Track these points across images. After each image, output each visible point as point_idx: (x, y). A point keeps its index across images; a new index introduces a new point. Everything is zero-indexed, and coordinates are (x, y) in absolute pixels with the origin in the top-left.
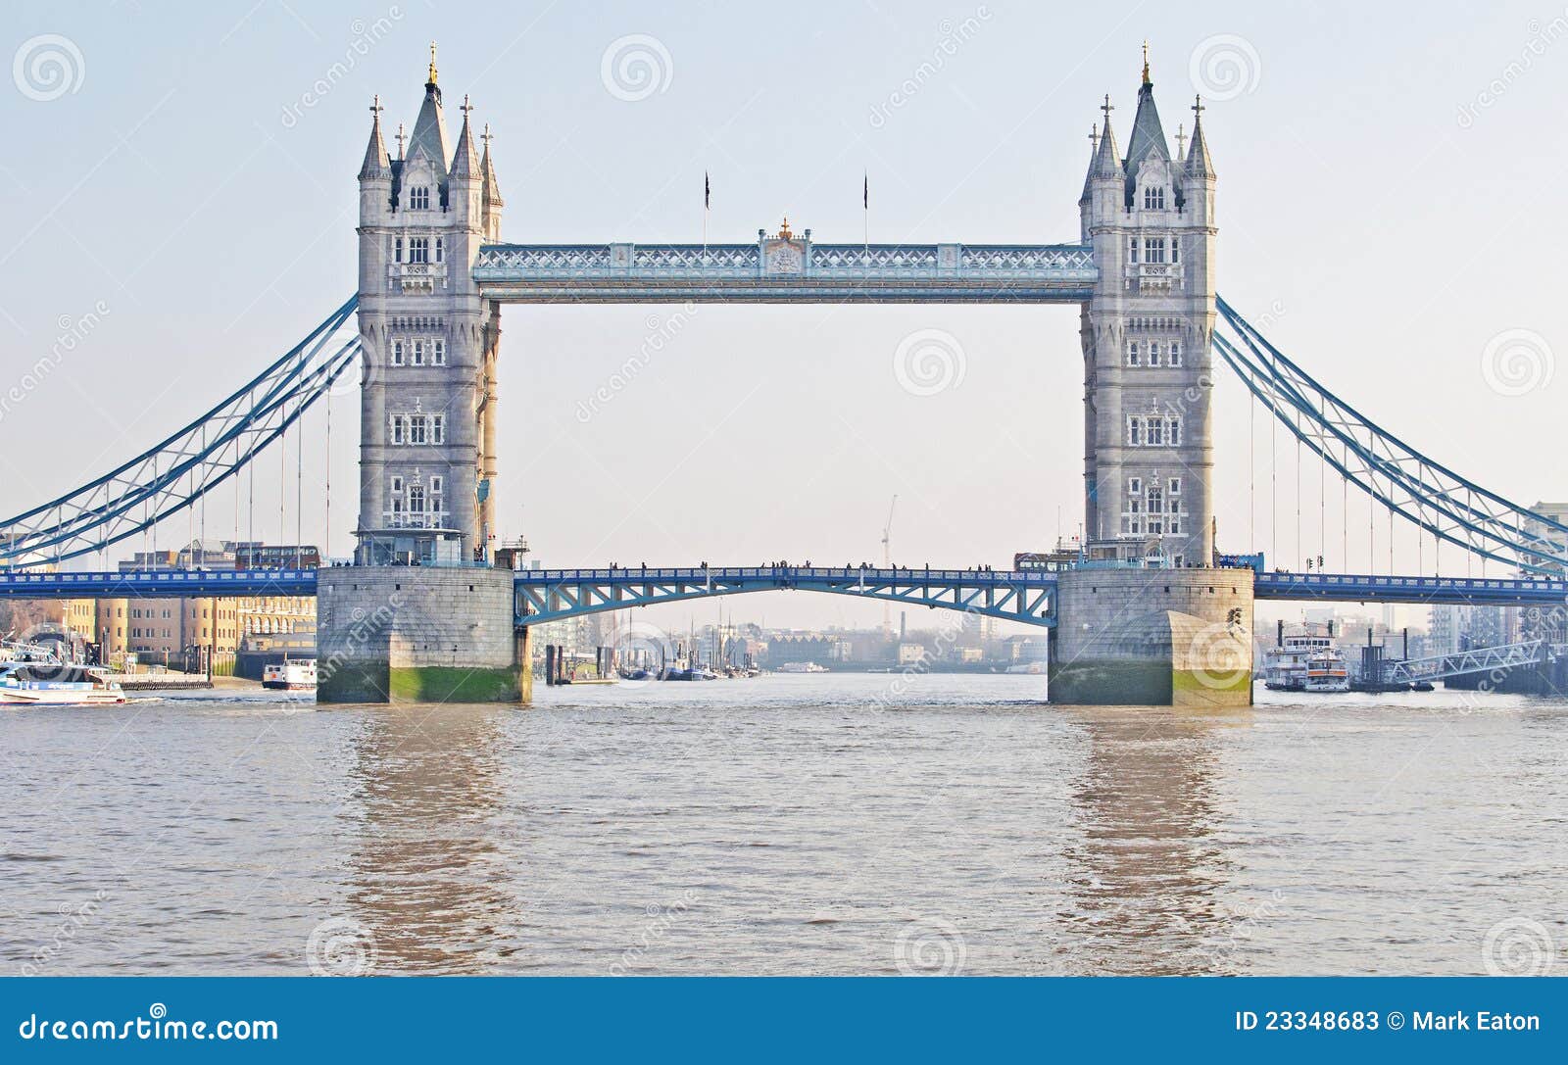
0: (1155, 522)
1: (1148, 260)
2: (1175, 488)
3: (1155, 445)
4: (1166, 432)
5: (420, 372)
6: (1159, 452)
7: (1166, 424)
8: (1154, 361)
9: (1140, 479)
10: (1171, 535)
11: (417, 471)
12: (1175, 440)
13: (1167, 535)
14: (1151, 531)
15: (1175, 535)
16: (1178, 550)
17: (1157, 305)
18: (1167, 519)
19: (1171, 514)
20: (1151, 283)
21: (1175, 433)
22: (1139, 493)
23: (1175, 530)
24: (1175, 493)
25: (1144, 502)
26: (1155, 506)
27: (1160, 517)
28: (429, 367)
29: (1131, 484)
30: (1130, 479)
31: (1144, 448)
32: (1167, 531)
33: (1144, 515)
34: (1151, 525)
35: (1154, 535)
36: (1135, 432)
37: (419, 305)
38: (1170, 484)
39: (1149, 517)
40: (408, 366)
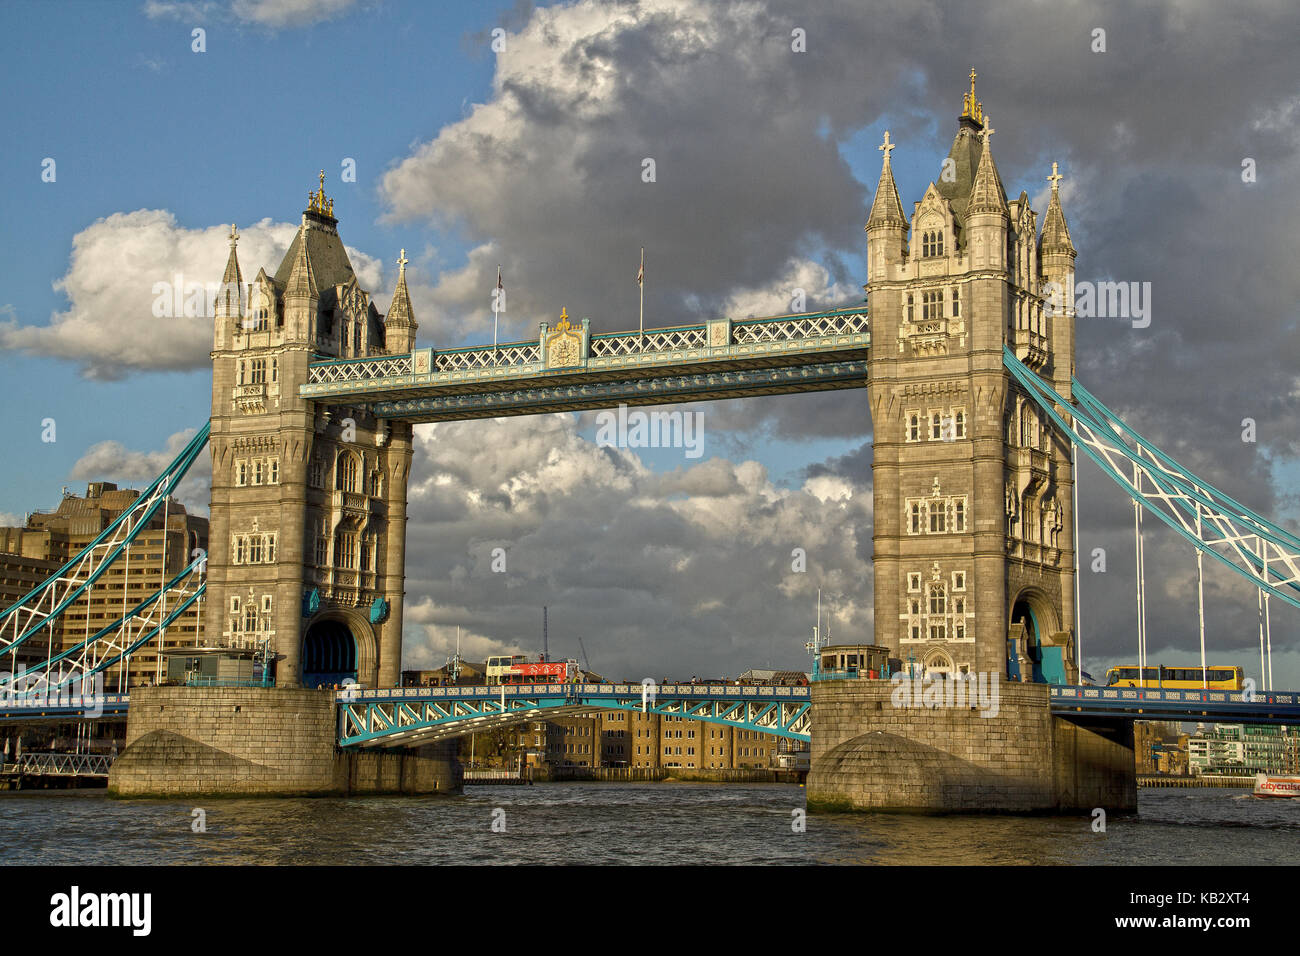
0: (938, 624)
1: (926, 316)
2: (960, 583)
3: (938, 532)
4: (950, 517)
5: (258, 491)
6: (942, 541)
7: (950, 509)
8: (937, 434)
9: (919, 573)
10: (954, 640)
11: (251, 591)
12: (960, 527)
13: (950, 641)
14: (933, 635)
15: (961, 641)
16: (964, 659)
17: (935, 368)
18: (950, 621)
19: (954, 615)
20: (924, 342)
21: (960, 517)
22: (919, 590)
23: (960, 635)
24: (960, 590)
25: (924, 603)
26: (937, 607)
27: (944, 618)
28: (265, 486)
29: (910, 580)
30: (909, 574)
31: (924, 536)
32: (950, 636)
33: (925, 616)
34: (933, 629)
35: (938, 641)
36: (915, 519)
37: (256, 425)
38: (954, 579)
39: (931, 619)
40: (249, 486)
